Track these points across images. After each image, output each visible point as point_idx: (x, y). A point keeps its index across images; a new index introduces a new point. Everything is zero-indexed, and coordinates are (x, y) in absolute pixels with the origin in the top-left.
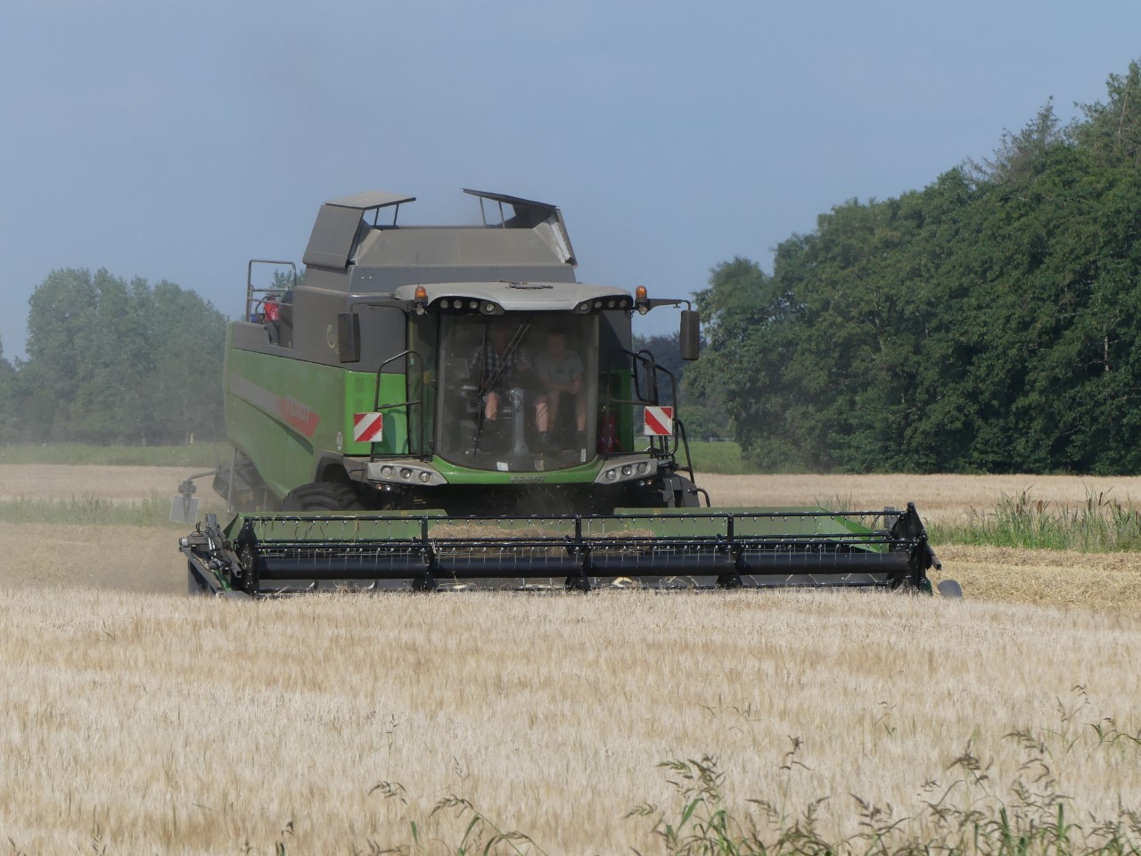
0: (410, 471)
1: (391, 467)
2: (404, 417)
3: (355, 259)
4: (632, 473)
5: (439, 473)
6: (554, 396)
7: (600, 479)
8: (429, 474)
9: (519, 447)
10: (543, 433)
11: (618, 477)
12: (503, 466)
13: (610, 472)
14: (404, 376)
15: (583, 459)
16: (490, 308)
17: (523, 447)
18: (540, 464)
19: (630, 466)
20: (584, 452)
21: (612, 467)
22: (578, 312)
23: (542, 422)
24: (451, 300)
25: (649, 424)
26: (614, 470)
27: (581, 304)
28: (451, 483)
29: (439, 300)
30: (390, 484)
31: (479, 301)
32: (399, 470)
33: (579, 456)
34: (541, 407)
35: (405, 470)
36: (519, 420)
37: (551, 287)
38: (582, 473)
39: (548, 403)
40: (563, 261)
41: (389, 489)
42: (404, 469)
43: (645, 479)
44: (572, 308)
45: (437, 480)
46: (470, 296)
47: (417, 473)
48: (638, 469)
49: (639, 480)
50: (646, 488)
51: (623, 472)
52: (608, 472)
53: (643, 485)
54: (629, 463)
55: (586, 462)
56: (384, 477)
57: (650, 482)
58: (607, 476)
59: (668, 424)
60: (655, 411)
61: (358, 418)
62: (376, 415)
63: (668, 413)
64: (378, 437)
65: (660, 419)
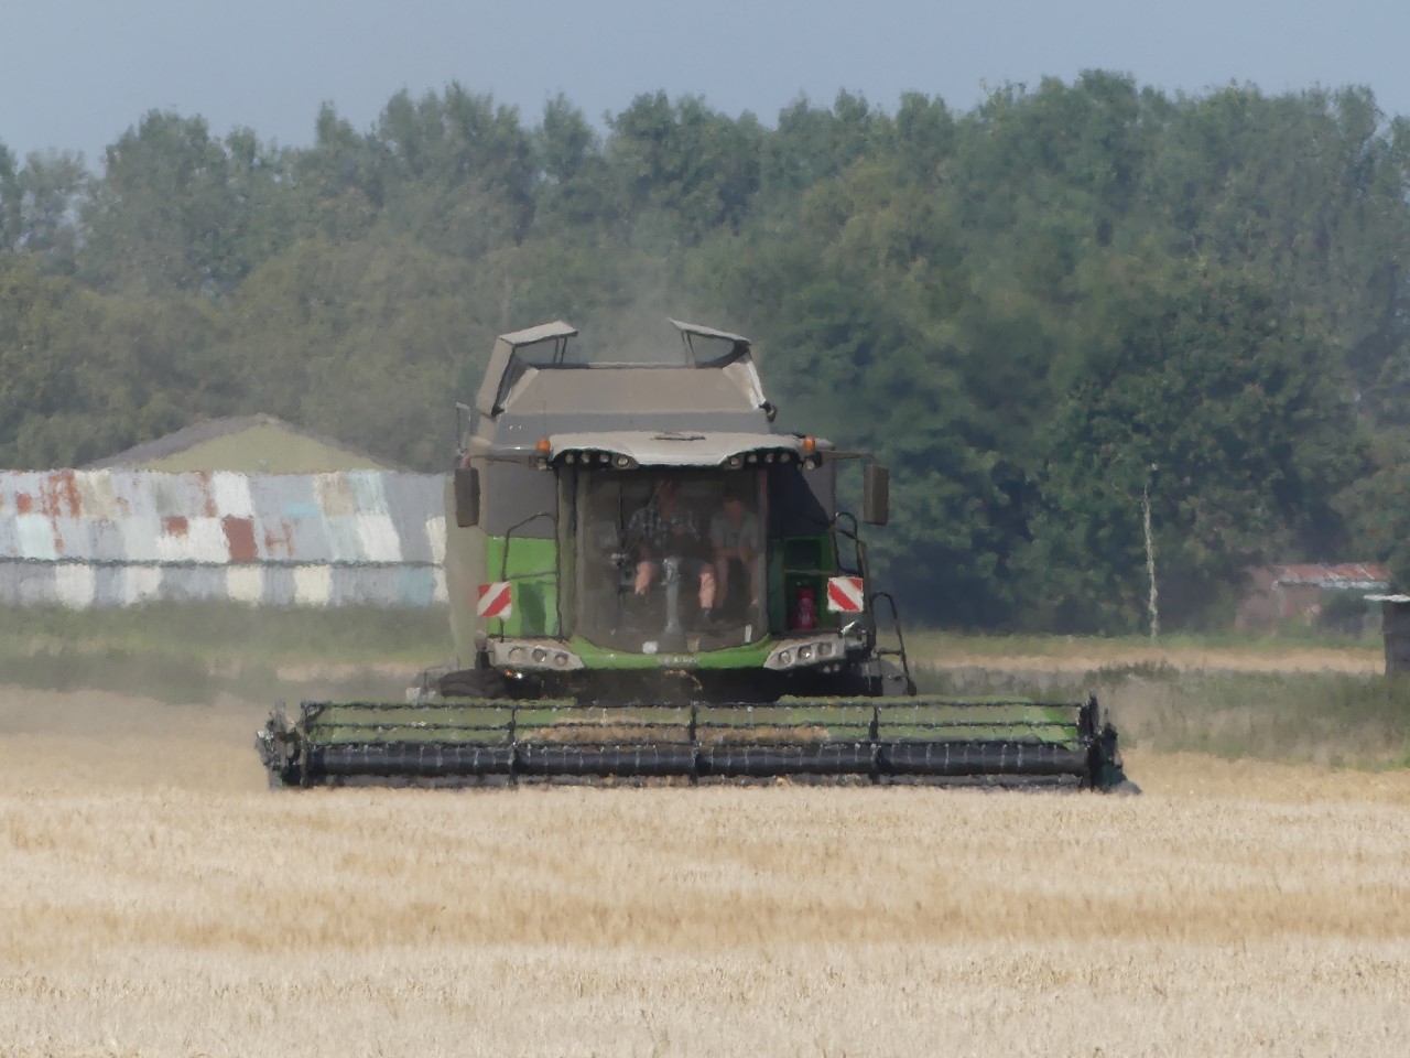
0: (545, 654)
1: (522, 649)
2: (554, 588)
3: (504, 405)
4: (811, 656)
5: (575, 658)
6: (722, 565)
7: (770, 664)
8: (565, 657)
9: (671, 625)
10: (705, 609)
11: (794, 660)
12: (650, 647)
13: (785, 655)
14: (553, 541)
15: (748, 638)
16: (623, 462)
17: (676, 626)
18: (695, 645)
19: (808, 647)
20: (748, 631)
21: (785, 649)
22: (726, 468)
23: (707, 596)
24: (577, 454)
26: (787, 652)
27: (730, 458)
28: (588, 667)
29: (565, 453)
30: (521, 669)
31: (609, 454)
32: (531, 652)
33: (743, 637)
34: (706, 578)
35: (538, 654)
36: (672, 593)
37: (703, 438)
38: (748, 654)
39: (716, 575)
40: (757, 406)
41: (520, 676)
42: (536, 651)
43: (831, 663)
44: (719, 463)
45: (575, 663)
47: (553, 655)
48: (820, 650)
49: (822, 664)
50: (832, 674)
51: (800, 655)
52: (780, 655)
53: (827, 670)
54: (807, 644)
55: (753, 642)
56: (513, 662)
57: (836, 668)
58: (779, 660)
59: (857, 597)
60: (842, 583)
61: (484, 590)
62: (503, 586)
63: (856, 584)
64: (506, 613)
65: (848, 592)
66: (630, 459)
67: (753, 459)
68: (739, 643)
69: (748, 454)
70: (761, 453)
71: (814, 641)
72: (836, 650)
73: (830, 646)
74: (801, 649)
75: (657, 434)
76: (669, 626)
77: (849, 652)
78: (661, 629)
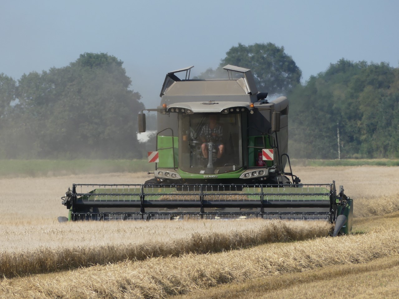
0: (168, 173)
1: (162, 172)
3: (164, 93)
4: (256, 175)
5: (179, 175)
7: (242, 177)
8: (175, 175)
11: (250, 176)
12: (202, 172)
17: (211, 165)
18: (217, 171)
19: (255, 172)
20: (234, 167)
21: (247, 172)
22: (223, 113)
25: (264, 156)
26: (248, 173)
27: (224, 110)
28: (182, 178)
30: (162, 178)
31: (184, 109)
32: (164, 173)
36: (210, 154)
37: (218, 103)
38: (235, 174)
40: (247, 93)
41: (162, 180)
42: (166, 173)
43: (263, 177)
44: (220, 111)
45: (178, 177)
46: (181, 107)
47: (171, 174)
48: (259, 173)
49: (260, 177)
50: (264, 180)
51: (253, 174)
52: (246, 174)
53: (262, 179)
54: (254, 171)
55: (236, 170)
56: (159, 176)
57: (265, 178)
58: (245, 176)
59: (272, 156)
60: (267, 151)
61: (150, 153)
62: (157, 152)
63: (271, 151)
64: (157, 161)
65: (269, 154)
66: (190, 110)
67: (232, 110)
68: (231, 171)
69: (230, 109)
70: (235, 108)
71: (257, 170)
72: (265, 172)
73: (263, 171)
74: (253, 173)
75: (203, 102)
76: (209, 165)
77: (270, 173)
78: (206, 166)
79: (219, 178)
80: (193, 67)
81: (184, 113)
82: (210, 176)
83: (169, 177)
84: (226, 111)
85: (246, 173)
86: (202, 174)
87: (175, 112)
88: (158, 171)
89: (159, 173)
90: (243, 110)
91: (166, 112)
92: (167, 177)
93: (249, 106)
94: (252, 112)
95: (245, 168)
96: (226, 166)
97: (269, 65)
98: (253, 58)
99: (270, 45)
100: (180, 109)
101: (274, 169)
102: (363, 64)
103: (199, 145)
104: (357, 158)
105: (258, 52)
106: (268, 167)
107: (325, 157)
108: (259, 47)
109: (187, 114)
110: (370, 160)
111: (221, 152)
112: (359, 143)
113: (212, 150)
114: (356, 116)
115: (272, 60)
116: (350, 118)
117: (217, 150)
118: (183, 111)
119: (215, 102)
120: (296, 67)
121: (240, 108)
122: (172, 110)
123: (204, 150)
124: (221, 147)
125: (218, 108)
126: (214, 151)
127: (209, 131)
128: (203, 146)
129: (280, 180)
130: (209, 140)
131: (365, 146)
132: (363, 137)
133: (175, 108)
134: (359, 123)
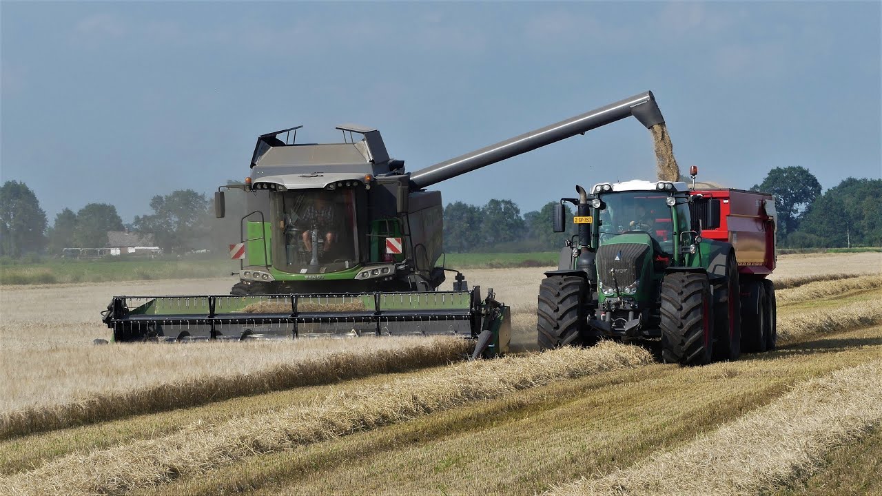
0: (258, 274)
1: (250, 272)
3: (255, 163)
4: (378, 274)
5: (272, 276)
7: (358, 277)
8: (267, 276)
11: (369, 276)
12: (304, 271)
13: (364, 273)
15: (347, 266)
16: (281, 188)
17: (315, 261)
18: (323, 270)
19: (377, 270)
20: (347, 264)
22: (328, 189)
26: (367, 272)
27: (328, 185)
28: (277, 280)
30: (249, 281)
31: (275, 184)
32: (252, 274)
33: (345, 266)
36: (315, 246)
37: (322, 176)
38: (348, 273)
40: (368, 161)
41: (249, 283)
42: (255, 273)
43: (388, 276)
44: (325, 187)
45: (271, 278)
47: (261, 275)
48: (382, 271)
49: (384, 277)
50: (389, 281)
51: (373, 273)
53: (386, 279)
54: (376, 268)
55: (349, 268)
56: (246, 277)
57: (391, 278)
58: (363, 276)
59: (399, 247)
60: (392, 240)
61: (232, 247)
62: (242, 244)
63: (398, 241)
64: (243, 256)
65: (395, 244)
66: (283, 186)
67: (340, 185)
68: (343, 269)
69: (337, 183)
70: (344, 182)
71: (379, 268)
72: (390, 270)
73: (387, 268)
74: (373, 271)
75: (301, 175)
76: (312, 261)
77: (398, 271)
78: (309, 263)
79: (325, 279)
80: (302, 126)
81: (275, 189)
82: (313, 277)
83: (258, 278)
84: (332, 186)
85: (364, 271)
86: (304, 274)
87: (262, 188)
88: (244, 271)
89: (245, 273)
90: (355, 184)
91: (250, 188)
92: (255, 279)
93: (364, 178)
94: (368, 187)
95: (363, 265)
96: (337, 262)
97: (798, 181)
98: (787, 177)
99: (799, 167)
100: (269, 184)
101: (403, 264)
102: (865, 180)
103: (300, 233)
104: (861, 247)
105: (790, 172)
106: (395, 262)
107: (839, 246)
108: (791, 169)
109: (278, 191)
110: (870, 248)
111: (329, 242)
112: (863, 236)
113: (317, 240)
114: (860, 217)
115: (800, 178)
116: (857, 218)
117: (325, 239)
118: (273, 187)
119: (318, 174)
120: (818, 183)
121: (352, 181)
122: (259, 186)
123: (307, 240)
124: (329, 235)
125: (321, 182)
126: (321, 241)
127: (314, 213)
128: (305, 234)
129: (413, 281)
130: (313, 227)
131: (867, 238)
132: (865, 232)
133: (262, 184)
134: (862, 222)
